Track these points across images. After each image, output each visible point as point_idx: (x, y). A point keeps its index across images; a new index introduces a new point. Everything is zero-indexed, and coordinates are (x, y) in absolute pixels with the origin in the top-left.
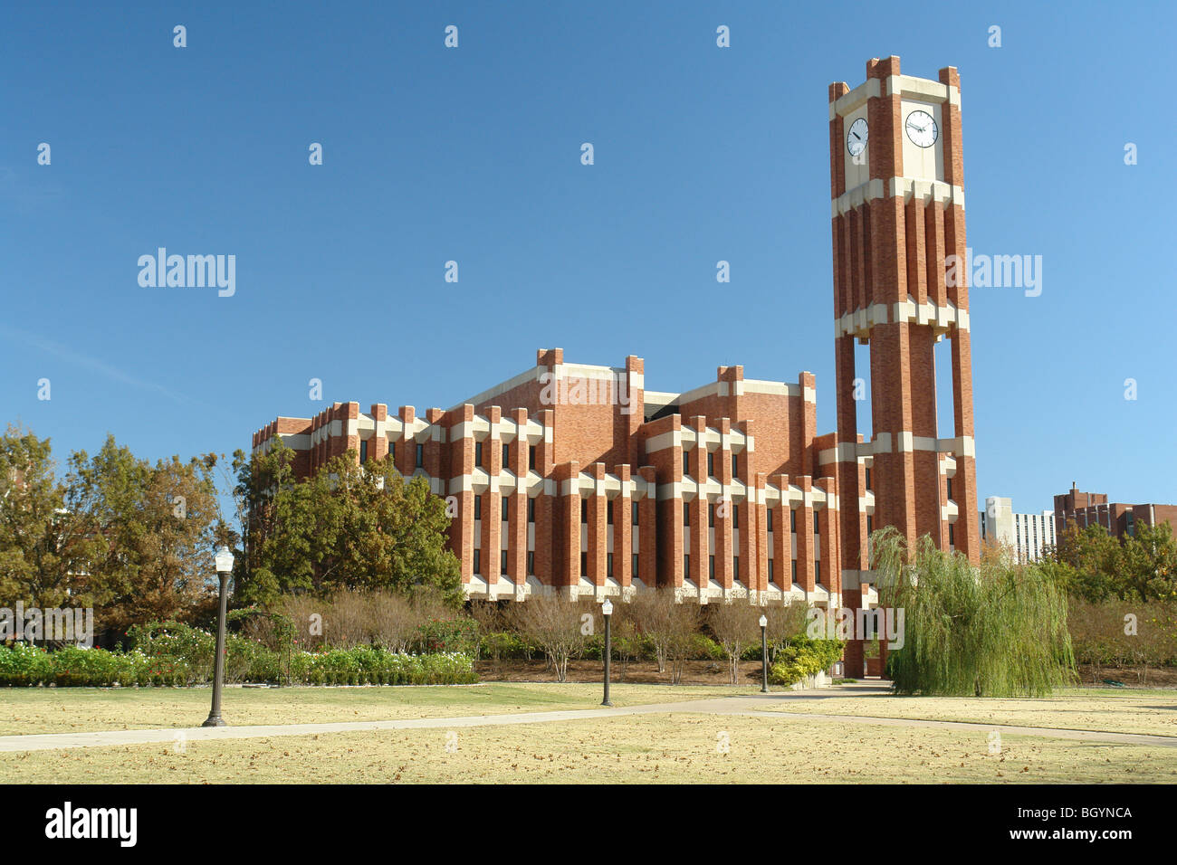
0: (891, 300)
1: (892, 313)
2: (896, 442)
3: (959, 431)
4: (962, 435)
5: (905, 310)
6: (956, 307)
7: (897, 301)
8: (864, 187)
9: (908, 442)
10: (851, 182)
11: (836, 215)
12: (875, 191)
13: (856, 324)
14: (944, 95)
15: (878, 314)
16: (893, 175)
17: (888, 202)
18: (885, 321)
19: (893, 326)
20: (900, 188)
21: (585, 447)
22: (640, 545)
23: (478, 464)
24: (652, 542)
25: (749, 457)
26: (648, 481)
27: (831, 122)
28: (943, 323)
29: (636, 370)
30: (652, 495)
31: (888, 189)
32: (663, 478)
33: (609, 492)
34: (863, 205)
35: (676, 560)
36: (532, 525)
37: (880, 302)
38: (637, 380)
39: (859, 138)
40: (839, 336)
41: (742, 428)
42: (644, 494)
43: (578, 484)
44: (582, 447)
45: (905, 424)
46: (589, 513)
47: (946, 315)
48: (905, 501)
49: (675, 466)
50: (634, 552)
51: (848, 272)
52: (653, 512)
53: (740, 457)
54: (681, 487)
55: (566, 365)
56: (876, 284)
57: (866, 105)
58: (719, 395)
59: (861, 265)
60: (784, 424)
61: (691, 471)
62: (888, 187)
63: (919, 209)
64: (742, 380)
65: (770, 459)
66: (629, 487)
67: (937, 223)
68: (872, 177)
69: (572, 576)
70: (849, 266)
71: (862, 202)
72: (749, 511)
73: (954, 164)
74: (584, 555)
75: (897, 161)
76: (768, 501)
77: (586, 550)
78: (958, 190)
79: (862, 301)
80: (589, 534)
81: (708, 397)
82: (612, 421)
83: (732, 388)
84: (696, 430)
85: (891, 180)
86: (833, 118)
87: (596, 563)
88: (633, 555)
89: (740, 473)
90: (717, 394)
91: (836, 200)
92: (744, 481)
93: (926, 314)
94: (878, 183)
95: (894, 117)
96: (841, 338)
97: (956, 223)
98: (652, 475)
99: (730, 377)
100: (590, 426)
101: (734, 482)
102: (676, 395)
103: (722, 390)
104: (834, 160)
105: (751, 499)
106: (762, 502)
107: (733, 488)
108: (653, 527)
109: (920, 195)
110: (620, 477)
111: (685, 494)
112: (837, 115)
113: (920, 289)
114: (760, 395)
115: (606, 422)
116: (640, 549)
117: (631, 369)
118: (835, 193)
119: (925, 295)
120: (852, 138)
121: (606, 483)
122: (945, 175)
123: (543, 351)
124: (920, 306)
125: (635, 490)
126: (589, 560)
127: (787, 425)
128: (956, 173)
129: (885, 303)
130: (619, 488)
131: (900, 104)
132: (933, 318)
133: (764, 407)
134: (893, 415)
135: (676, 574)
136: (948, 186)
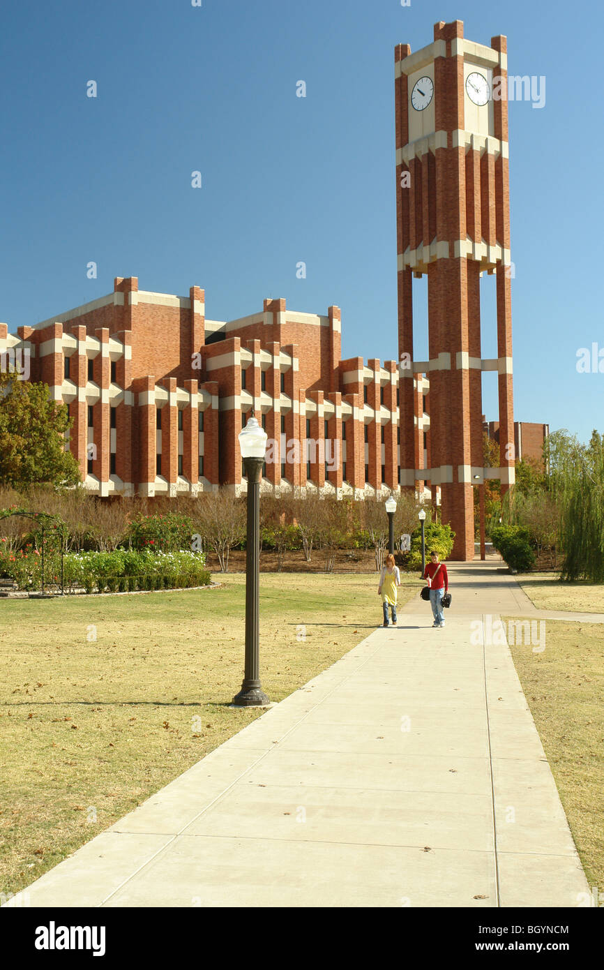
0: (453, 238)
1: (453, 249)
2: (454, 360)
3: (502, 352)
4: (505, 356)
5: (465, 247)
6: (503, 247)
7: (458, 238)
8: (429, 138)
9: (465, 361)
10: (415, 133)
11: (400, 163)
12: (440, 141)
13: (419, 258)
14: (496, 60)
15: (440, 250)
16: (456, 128)
17: (452, 151)
18: (446, 256)
19: (454, 261)
20: (462, 140)
21: (156, 364)
22: (205, 448)
23: (67, 377)
24: (216, 446)
25: (294, 375)
26: (212, 394)
27: (397, 80)
28: (493, 260)
29: (199, 299)
30: (215, 406)
31: (452, 140)
32: (225, 392)
33: (180, 403)
34: (428, 154)
35: (236, 461)
36: (114, 430)
37: (443, 240)
38: (199, 308)
39: (423, 94)
40: (401, 269)
41: (289, 350)
42: (208, 406)
43: (154, 395)
44: (154, 364)
45: (463, 345)
46: (163, 420)
47: (495, 253)
48: (462, 411)
49: (236, 382)
50: (200, 455)
51: (412, 213)
52: (216, 420)
53: (287, 375)
54: (241, 399)
55: (140, 292)
56: (440, 224)
57: (433, 63)
58: (265, 323)
59: (425, 207)
60: (316, 349)
61: (248, 386)
62: (451, 138)
63: (477, 159)
64: (284, 311)
65: (305, 379)
66: (197, 399)
67: (490, 172)
68: (437, 128)
69: (149, 474)
70: (412, 207)
71: (427, 151)
72: (294, 420)
73: (503, 122)
74: (159, 457)
75: (460, 116)
76: (308, 412)
77: (160, 453)
78: (505, 144)
79: (426, 238)
80: (163, 439)
81: (254, 325)
82: (179, 342)
83: (276, 317)
84: (253, 352)
85: (454, 132)
86: (399, 75)
87: (169, 463)
88: (199, 457)
89: (287, 389)
90: (262, 323)
91: (400, 149)
92: (290, 395)
93: (480, 251)
94: (442, 135)
95: (459, 76)
96: (404, 271)
97: (504, 174)
98: (215, 389)
99: (274, 308)
100: (160, 346)
101: (282, 396)
102: (223, 324)
103: (267, 319)
104: (399, 114)
105: (296, 411)
106: (303, 413)
107: (281, 402)
108: (216, 434)
109: (477, 147)
110: (189, 390)
111: (243, 405)
112: (402, 73)
113: (476, 230)
114: (298, 324)
115: (174, 343)
116: (205, 452)
117: (195, 298)
118: (399, 143)
119: (480, 235)
120: (416, 95)
121: (177, 396)
122: (495, 132)
123: (120, 279)
124: (476, 244)
125: (202, 401)
126: (163, 461)
127: (319, 350)
128: (504, 130)
129: (448, 241)
130: (188, 400)
131: (463, 64)
132: (485, 255)
133: (301, 334)
134: (452, 337)
135: (236, 473)
136: (498, 141)
